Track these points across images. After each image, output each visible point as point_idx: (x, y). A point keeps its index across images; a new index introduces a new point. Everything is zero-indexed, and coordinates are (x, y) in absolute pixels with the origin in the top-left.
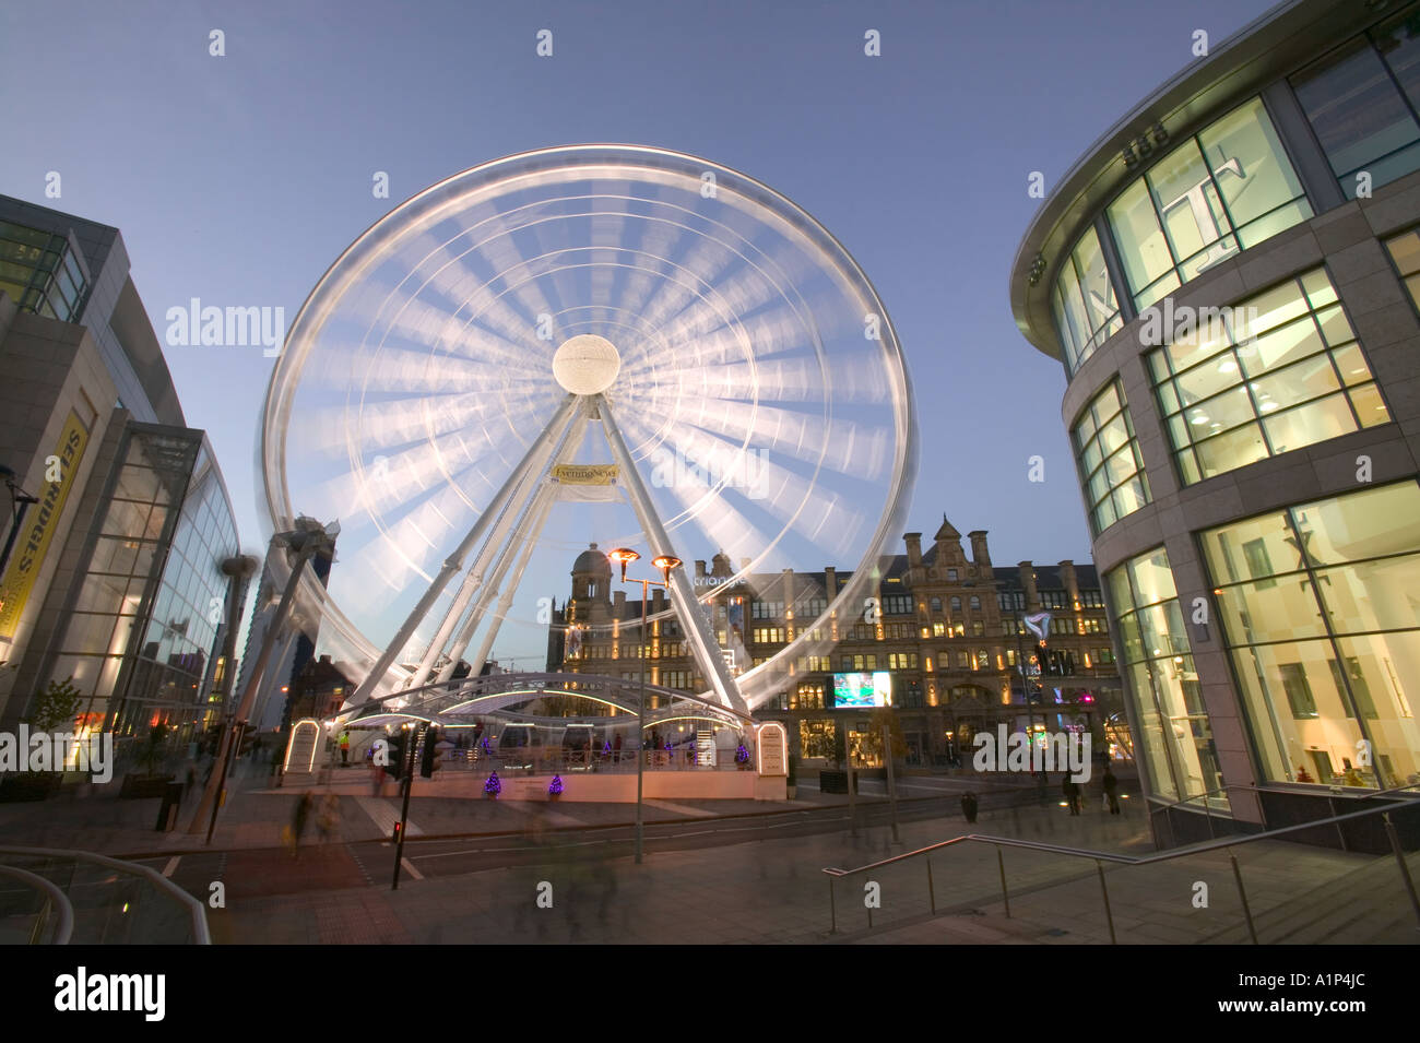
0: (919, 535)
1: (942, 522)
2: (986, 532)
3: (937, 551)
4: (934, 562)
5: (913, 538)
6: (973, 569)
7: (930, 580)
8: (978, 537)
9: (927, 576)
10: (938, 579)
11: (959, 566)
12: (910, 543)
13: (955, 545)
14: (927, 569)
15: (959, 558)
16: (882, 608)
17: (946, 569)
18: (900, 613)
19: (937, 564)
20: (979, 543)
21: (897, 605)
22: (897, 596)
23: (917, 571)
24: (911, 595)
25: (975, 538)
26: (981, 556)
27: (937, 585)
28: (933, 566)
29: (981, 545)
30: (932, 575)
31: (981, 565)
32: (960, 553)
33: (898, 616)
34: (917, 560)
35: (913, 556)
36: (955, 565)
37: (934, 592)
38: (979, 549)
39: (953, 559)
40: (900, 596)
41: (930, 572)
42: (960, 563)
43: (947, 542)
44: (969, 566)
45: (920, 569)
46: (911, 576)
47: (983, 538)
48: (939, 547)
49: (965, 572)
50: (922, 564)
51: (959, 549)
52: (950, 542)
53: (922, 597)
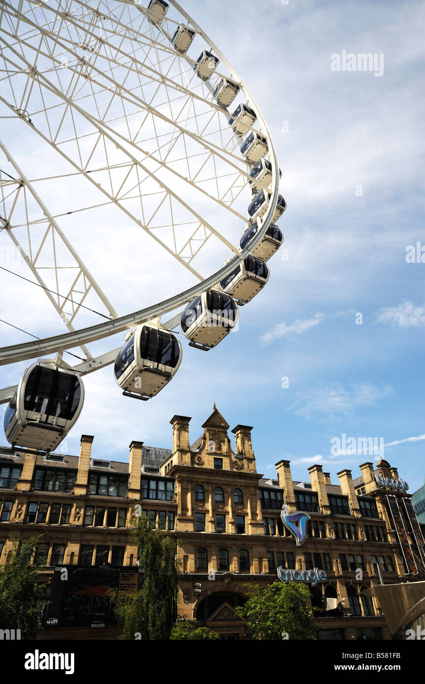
0: (189, 419)
1: (212, 411)
2: (251, 428)
3: (204, 438)
4: (201, 448)
5: (182, 422)
6: (238, 461)
7: (196, 466)
8: (243, 431)
9: (193, 462)
10: (204, 467)
11: (225, 456)
12: (179, 426)
13: (223, 435)
14: (193, 455)
15: (226, 449)
16: (140, 491)
17: (212, 458)
18: (160, 500)
19: (204, 451)
20: (244, 438)
21: (157, 490)
22: (158, 479)
23: (183, 456)
24: (172, 481)
25: (240, 433)
26: (246, 450)
27: (202, 472)
28: (200, 453)
29: (246, 439)
30: (197, 462)
31: (245, 458)
32: (226, 443)
33: (157, 501)
34: (184, 445)
35: (181, 439)
36: (221, 454)
37: (197, 480)
38: (243, 443)
39: (219, 448)
40: (161, 481)
41: (196, 458)
42: (227, 453)
43: (215, 431)
44: (235, 457)
45: (186, 453)
46: (175, 460)
47: (248, 434)
48: (207, 434)
49: (230, 463)
50: (188, 449)
51: (226, 440)
52: (218, 431)
53: (185, 483)
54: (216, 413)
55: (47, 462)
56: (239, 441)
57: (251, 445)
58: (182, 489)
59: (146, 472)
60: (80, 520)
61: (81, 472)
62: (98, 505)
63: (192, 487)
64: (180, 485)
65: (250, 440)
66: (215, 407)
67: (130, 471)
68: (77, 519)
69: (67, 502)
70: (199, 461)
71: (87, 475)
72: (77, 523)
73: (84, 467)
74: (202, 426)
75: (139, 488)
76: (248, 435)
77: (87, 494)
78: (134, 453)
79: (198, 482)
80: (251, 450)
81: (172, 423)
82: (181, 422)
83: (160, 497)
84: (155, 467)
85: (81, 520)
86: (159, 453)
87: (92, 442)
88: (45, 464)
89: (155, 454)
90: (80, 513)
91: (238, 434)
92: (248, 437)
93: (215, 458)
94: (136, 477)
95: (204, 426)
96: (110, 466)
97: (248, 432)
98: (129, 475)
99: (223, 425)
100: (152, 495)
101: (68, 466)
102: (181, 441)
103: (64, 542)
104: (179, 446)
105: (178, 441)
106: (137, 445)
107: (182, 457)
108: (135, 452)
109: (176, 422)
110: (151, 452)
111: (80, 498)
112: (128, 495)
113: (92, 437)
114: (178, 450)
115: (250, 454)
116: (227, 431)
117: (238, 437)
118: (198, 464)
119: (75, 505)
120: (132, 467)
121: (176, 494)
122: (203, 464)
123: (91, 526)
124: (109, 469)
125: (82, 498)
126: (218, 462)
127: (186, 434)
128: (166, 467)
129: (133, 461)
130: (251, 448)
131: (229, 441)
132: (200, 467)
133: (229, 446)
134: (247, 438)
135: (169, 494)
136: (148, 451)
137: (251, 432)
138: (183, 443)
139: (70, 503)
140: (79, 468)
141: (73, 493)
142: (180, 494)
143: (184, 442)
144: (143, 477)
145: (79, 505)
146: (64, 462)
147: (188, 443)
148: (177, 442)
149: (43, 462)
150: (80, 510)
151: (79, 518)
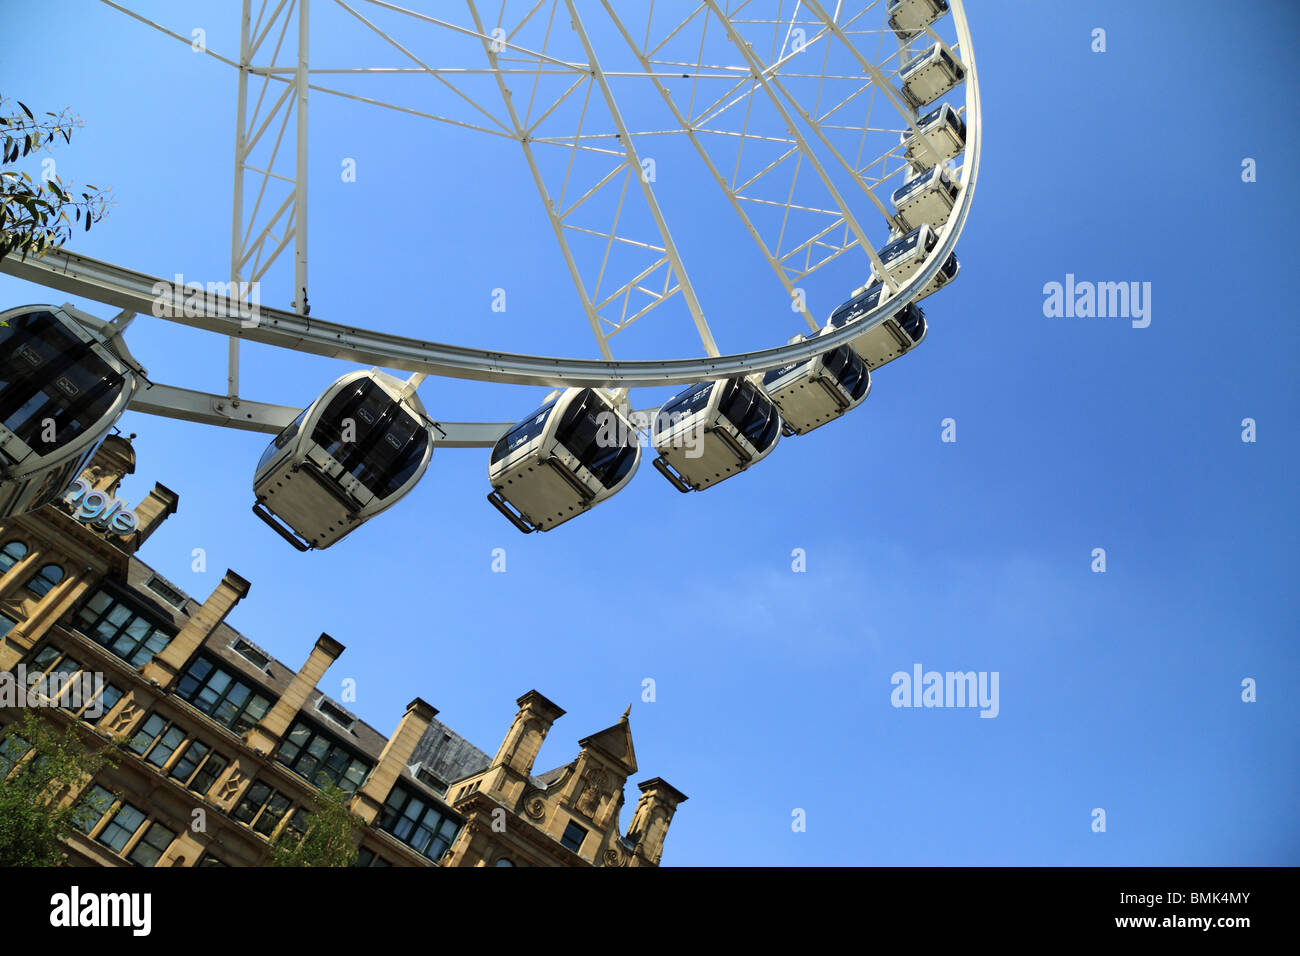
0: (559, 712)
1: (619, 721)
2: (682, 798)
3: (571, 769)
4: (554, 787)
5: (542, 712)
6: (619, 852)
7: (523, 817)
8: (662, 796)
9: (521, 805)
10: (539, 827)
11: (596, 827)
12: (531, 717)
13: (613, 781)
14: (530, 791)
15: (607, 814)
16: (381, 809)
17: (567, 817)
18: (412, 847)
19: (557, 795)
20: (657, 811)
21: (418, 823)
22: (431, 804)
23: (507, 782)
24: (459, 822)
25: (654, 796)
26: (649, 839)
27: (529, 836)
28: (546, 794)
29: (659, 816)
30: (532, 810)
31: (637, 855)
32: (613, 802)
33: (404, 847)
34: (522, 760)
35: (521, 745)
36: (590, 821)
37: (513, 848)
38: (650, 821)
39: (593, 806)
40: (436, 810)
41: (533, 801)
42: (603, 823)
43: (602, 765)
44: (617, 842)
45: (518, 780)
46: (487, 783)
47: (668, 805)
48: (582, 764)
49: (600, 849)
50: (524, 774)
51: (616, 795)
52: (608, 769)
53: (483, 840)
54: (623, 728)
55: (232, 652)
56: (644, 811)
57: (665, 834)
58: (470, 848)
59: (418, 778)
60: (231, 800)
61: (284, 706)
62: (281, 790)
63: (492, 854)
64: (470, 838)
65: (669, 823)
66: (627, 714)
67: (382, 757)
68: (225, 795)
69: (225, 750)
70: (535, 811)
71: (291, 718)
72: (220, 802)
73: (293, 698)
74: (580, 742)
75: (381, 799)
76: (669, 809)
77: (270, 757)
78: (408, 725)
79: (511, 852)
80: (658, 844)
81: (521, 705)
82: (539, 710)
83: (416, 841)
84: (442, 778)
85: (233, 801)
86: (467, 756)
87: (336, 657)
88: (224, 654)
89: (458, 753)
90: (236, 787)
91: (647, 797)
92: (667, 814)
93: (571, 821)
94: (386, 774)
95: (585, 743)
96: (352, 727)
97: (671, 802)
98: (377, 763)
99: (625, 760)
100: (403, 828)
101: (269, 682)
102: (518, 750)
103: (177, 827)
104: (509, 757)
105: (513, 747)
106: (424, 710)
107: (503, 783)
108: (412, 724)
109: (529, 705)
110: (450, 744)
111: (253, 757)
112: (353, 802)
113: (341, 648)
114: (503, 765)
115: (652, 852)
116: (629, 778)
117: (646, 803)
118: (530, 816)
119: (237, 764)
120: (391, 749)
121: (452, 854)
122: (541, 820)
123: (247, 826)
124: (346, 733)
125: (257, 758)
126: (575, 834)
127: (537, 739)
128: (463, 789)
129: (398, 737)
130: (662, 842)
131: (621, 801)
132: (531, 823)
133: (616, 813)
134: (663, 813)
135: (437, 846)
136: (447, 738)
137: (680, 806)
138: (521, 756)
139: (230, 756)
140: (284, 697)
141: (245, 740)
142: (460, 857)
143: (525, 755)
144: (402, 783)
145: (245, 770)
146: (263, 672)
147: (531, 762)
148: (509, 748)
149: (224, 649)
150: (240, 780)
151: (231, 795)
